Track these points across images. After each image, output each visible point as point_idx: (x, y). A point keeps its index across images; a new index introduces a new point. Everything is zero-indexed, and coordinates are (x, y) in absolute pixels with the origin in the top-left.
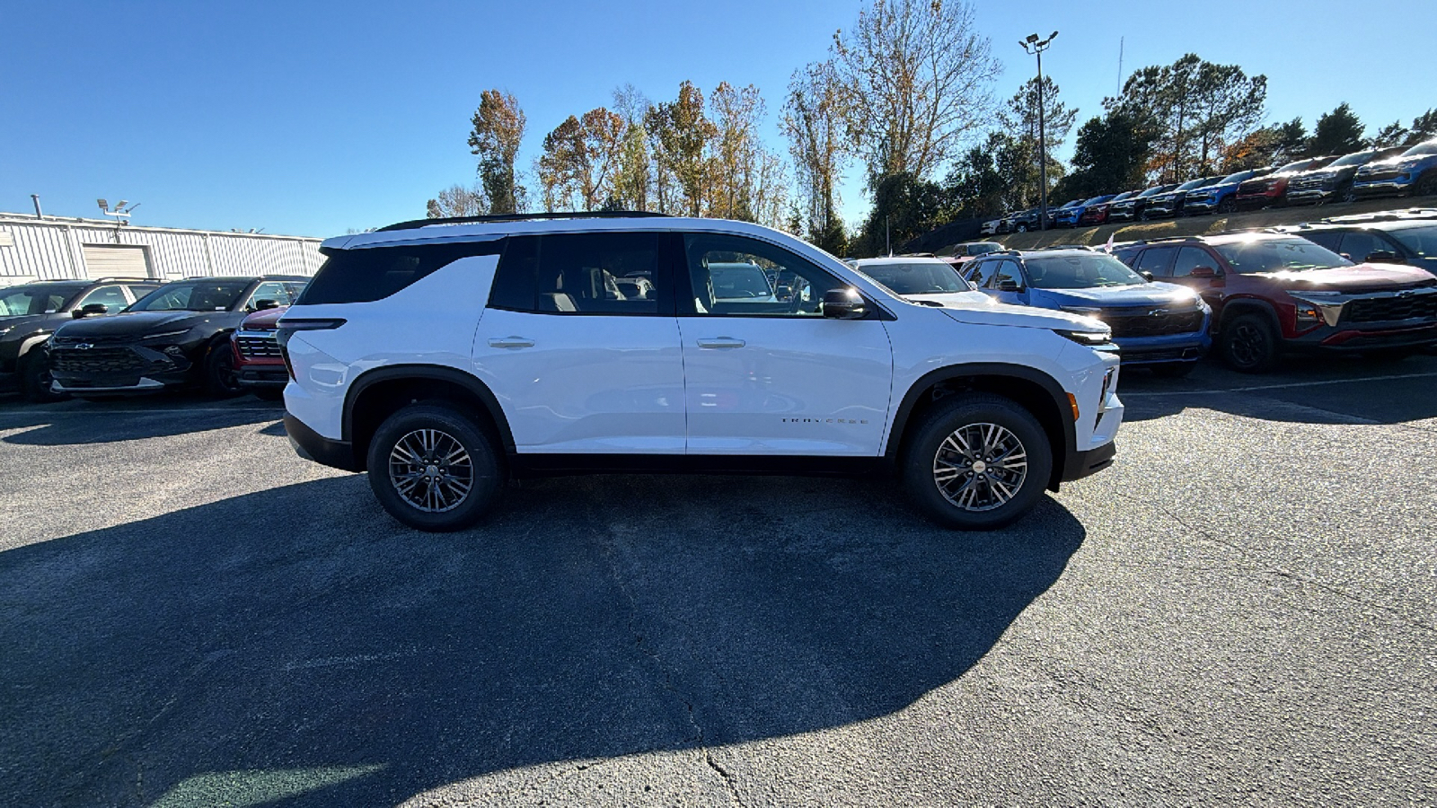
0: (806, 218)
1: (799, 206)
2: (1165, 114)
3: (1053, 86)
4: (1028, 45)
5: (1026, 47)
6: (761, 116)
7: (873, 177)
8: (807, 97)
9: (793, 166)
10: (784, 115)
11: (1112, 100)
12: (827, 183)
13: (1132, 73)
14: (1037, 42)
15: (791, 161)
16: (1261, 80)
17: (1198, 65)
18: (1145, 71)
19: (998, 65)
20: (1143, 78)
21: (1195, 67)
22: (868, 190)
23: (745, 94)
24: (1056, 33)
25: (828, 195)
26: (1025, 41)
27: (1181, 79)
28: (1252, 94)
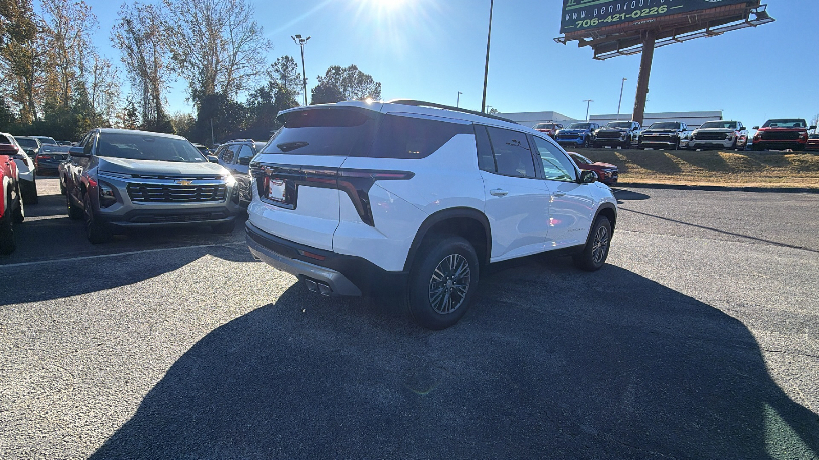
0: (140, 110)
1: (134, 101)
2: (345, 90)
3: (295, 63)
4: (296, 39)
5: (294, 39)
6: (94, 28)
7: (195, 91)
8: (137, 26)
9: (126, 72)
10: (115, 32)
11: (322, 78)
12: (156, 89)
13: (329, 67)
14: (300, 39)
15: (123, 67)
16: (379, 84)
17: (357, 71)
18: (335, 67)
19: (271, 44)
20: (334, 71)
21: (356, 72)
22: (191, 99)
23: (78, 7)
24: (309, 38)
25: (157, 97)
26: (295, 37)
27: (350, 76)
28: (376, 89)
